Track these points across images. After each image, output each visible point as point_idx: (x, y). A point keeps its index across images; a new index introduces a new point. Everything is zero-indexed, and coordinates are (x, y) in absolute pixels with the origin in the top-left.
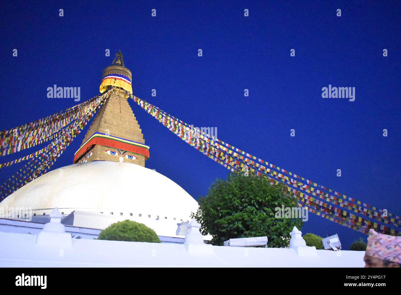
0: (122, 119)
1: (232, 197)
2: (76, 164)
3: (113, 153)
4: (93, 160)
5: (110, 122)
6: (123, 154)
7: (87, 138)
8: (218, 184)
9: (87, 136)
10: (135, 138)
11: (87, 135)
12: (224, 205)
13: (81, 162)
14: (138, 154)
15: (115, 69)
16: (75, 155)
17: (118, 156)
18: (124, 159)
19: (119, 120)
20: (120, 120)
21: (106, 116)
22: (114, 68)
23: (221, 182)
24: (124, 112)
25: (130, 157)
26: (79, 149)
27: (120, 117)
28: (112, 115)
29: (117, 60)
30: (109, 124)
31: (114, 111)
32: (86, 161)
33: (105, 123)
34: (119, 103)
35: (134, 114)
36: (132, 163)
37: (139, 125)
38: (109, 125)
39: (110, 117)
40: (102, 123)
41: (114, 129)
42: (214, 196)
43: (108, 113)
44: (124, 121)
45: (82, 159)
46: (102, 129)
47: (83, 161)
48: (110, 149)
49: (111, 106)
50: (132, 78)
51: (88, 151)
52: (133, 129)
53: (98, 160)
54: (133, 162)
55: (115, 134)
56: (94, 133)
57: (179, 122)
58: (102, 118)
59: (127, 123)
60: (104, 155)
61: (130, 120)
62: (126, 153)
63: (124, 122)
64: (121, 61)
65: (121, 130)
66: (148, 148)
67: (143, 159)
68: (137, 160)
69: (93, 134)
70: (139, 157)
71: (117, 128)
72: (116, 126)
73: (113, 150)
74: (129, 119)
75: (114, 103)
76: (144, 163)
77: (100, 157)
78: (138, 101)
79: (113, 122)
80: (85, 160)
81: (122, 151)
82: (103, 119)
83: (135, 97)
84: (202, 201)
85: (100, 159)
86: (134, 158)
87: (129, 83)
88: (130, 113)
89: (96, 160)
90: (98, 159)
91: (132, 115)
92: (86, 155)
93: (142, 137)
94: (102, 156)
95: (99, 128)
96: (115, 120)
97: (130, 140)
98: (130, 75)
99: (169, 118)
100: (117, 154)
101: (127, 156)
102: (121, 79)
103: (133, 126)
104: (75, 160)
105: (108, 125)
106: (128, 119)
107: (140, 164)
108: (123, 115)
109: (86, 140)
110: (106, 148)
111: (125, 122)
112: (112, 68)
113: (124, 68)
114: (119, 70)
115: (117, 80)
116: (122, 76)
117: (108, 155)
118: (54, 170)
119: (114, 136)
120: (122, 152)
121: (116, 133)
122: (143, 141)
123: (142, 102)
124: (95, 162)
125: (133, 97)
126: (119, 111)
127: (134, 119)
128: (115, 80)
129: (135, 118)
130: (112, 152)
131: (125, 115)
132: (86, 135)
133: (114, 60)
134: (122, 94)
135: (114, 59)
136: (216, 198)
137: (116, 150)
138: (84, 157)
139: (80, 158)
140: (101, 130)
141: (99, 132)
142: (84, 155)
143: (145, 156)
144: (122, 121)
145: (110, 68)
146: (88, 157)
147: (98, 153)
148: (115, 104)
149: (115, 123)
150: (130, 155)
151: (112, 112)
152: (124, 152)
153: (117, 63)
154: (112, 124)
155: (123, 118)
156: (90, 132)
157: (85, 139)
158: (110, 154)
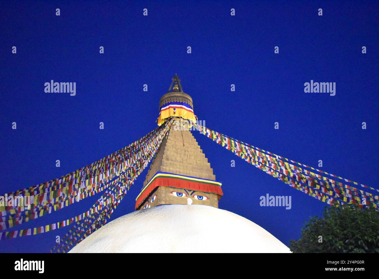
0: (187, 153)
1: (332, 238)
2: (138, 211)
3: (180, 194)
4: (158, 205)
5: (173, 158)
6: (191, 195)
7: (149, 179)
8: (312, 223)
9: (148, 178)
10: (203, 174)
11: (148, 175)
12: (323, 249)
13: (144, 208)
14: (209, 192)
15: (173, 97)
16: (136, 200)
17: (186, 197)
18: (193, 200)
19: (183, 155)
20: (185, 155)
21: (168, 152)
22: (172, 95)
23: (316, 221)
24: (188, 144)
25: (200, 197)
26: (141, 193)
27: (183, 152)
28: (174, 149)
29: (173, 86)
30: (172, 161)
31: (176, 145)
32: (150, 207)
33: (168, 159)
34: (181, 135)
35: (199, 146)
36: (203, 204)
37: (207, 159)
38: (172, 162)
39: (172, 153)
40: (164, 160)
41: (179, 166)
42: (310, 238)
43: (169, 148)
44: (188, 155)
45: (145, 205)
46: (164, 167)
47: (146, 206)
48: (175, 190)
49: (172, 139)
50: (193, 104)
51: (151, 195)
52: (200, 163)
53: (163, 205)
54: (204, 203)
55: (180, 172)
56: (156, 172)
58: (164, 154)
59: (193, 157)
60: (169, 198)
61: (195, 153)
62: (194, 193)
63: (189, 157)
64: (179, 86)
65: (187, 167)
66: (221, 184)
67: (215, 198)
68: (209, 200)
69: (155, 174)
70: (211, 196)
71: (181, 164)
72: (180, 162)
73: (180, 191)
74: (194, 152)
75: (175, 136)
76: (217, 203)
77: (166, 201)
78: (204, 130)
79: (176, 158)
80: (148, 206)
81: (190, 191)
82: (164, 156)
84: (294, 246)
85: (166, 202)
86: (205, 198)
87: (191, 111)
88: (195, 145)
89: (161, 204)
90: (163, 203)
91: (197, 147)
92: (149, 200)
93: (212, 173)
94: (167, 199)
95: (161, 166)
96: (179, 156)
97: (198, 177)
98: (191, 101)
99: (243, 146)
100: (184, 195)
101: (196, 197)
102: (181, 108)
103: (199, 161)
104: (137, 206)
105: (171, 161)
106: (193, 152)
107: (212, 205)
108: (187, 148)
109: (147, 181)
110: (172, 190)
111: (190, 156)
112: (169, 96)
113: (183, 94)
114: (178, 96)
115: (176, 109)
116: (182, 104)
117: (174, 197)
118: (114, 220)
119: (179, 174)
120: (190, 193)
121: (181, 171)
122: (214, 177)
123: (208, 131)
124: (160, 207)
126: (183, 145)
127: (201, 152)
128: (175, 109)
129: (202, 150)
130: (178, 194)
131: (190, 148)
132: (147, 176)
133: (171, 86)
135: (171, 84)
136: (311, 241)
137: (183, 191)
138: (147, 202)
139: (142, 204)
140: (163, 169)
141: (161, 171)
142: (146, 200)
143: (218, 195)
144: (187, 155)
145: (166, 96)
146: (151, 202)
147: (162, 196)
148: (176, 137)
149: (178, 159)
150: (200, 195)
151: (174, 146)
152: (192, 192)
153: (174, 89)
154: (176, 161)
155: (187, 152)
156: (151, 173)
157: (146, 180)
158: (176, 196)
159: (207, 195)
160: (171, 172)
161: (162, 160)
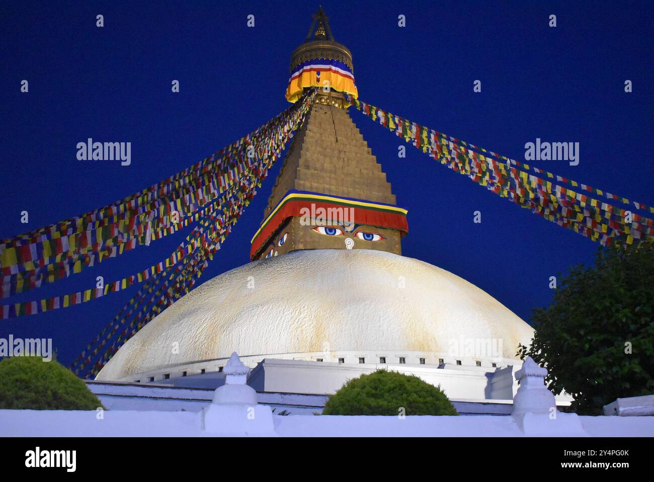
0: (342, 155)
1: (611, 303)
2: (256, 263)
3: (331, 230)
4: (290, 250)
5: (318, 166)
6: (352, 231)
7: (273, 205)
8: (575, 278)
9: (272, 201)
10: (374, 193)
11: (273, 197)
12: (593, 324)
13: (267, 257)
14: (384, 226)
15: (315, 50)
16: (252, 242)
17: (342, 236)
18: (355, 242)
19: (335, 159)
20: (339, 158)
21: (307, 153)
22: (315, 46)
23: (581, 274)
24: (344, 139)
25: (368, 235)
26: (260, 230)
27: (336, 152)
28: (319, 149)
29: (316, 29)
30: (316, 169)
31: (323, 141)
32: (276, 254)
33: (308, 167)
34: (331, 120)
35: (366, 143)
36: (373, 248)
37: (380, 165)
38: (316, 172)
39: (316, 155)
40: (302, 170)
41: (328, 179)
42: (569, 304)
43: (309, 146)
44: (346, 159)
45: (267, 251)
46: (302, 182)
47: (269, 253)
49: (315, 130)
50: (353, 62)
51: (277, 233)
52: (367, 174)
53: (301, 250)
54: (375, 246)
55: (330, 190)
56: (286, 191)
57: (467, 148)
58: (300, 157)
59: (354, 163)
60: (312, 237)
61: (358, 155)
62: (358, 228)
63: (346, 162)
64: (326, 30)
65: (342, 180)
66: (406, 212)
67: (396, 238)
68: (384, 241)
69: (284, 195)
70: (388, 233)
71: (333, 176)
72: (331, 172)
74: (356, 154)
75: (320, 123)
76: (398, 246)
77: (305, 243)
78: (373, 112)
79: (323, 166)
80: (274, 252)
82: (301, 161)
83: (364, 105)
84: (541, 318)
85: (305, 245)
86: (376, 238)
87: (350, 77)
88: (357, 140)
89: (296, 248)
90: (301, 246)
91: (362, 144)
92: (275, 242)
93: (390, 190)
94: (308, 239)
95: (296, 180)
96: (328, 160)
98: (349, 57)
99: (444, 142)
100: (339, 232)
101: (360, 236)
102: (330, 70)
103: (366, 169)
104: (253, 253)
105: (313, 171)
106: (354, 154)
107: (390, 249)
108: (342, 146)
109: (271, 208)
111: (348, 160)
112: (308, 48)
113: (333, 44)
114: (324, 49)
115: (321, 72)
116: (331, 63)
117: (320, 235)
118: (212, 279)
121: (333, 188)
122: (393, 198)
123: (381, 114)
124: (294, 255)
125: (361, 105)
126: (333, 140)
127: (368, 153)
128: (319, 74)
129: (370, 149)
130: (327, 230)
131: (348, 146)
132: (270, 199)
133: (311, 30)
134: (336, 102)
135: (310, 26)
136: (572, 308)
138: (271, 246)
139: (264, 249)
140: (299, 184)
141: (296, 188)
142: (271, 242)
143: (401, 232)
144: (342, 159)
145: (303, 49)
146: (280, 245)
147: (299, 233)
148: (323, 125)
149: (327, 166)
150: (368, 231)
151: (319, 142)
153: (317, 34)
154: (322, 170)
155: (343, 153)
156: (277, 191)
157: (268, 206)
158: (325, 233)
159: (381, 231)
160: (314, 191)
161: (298, 168)
